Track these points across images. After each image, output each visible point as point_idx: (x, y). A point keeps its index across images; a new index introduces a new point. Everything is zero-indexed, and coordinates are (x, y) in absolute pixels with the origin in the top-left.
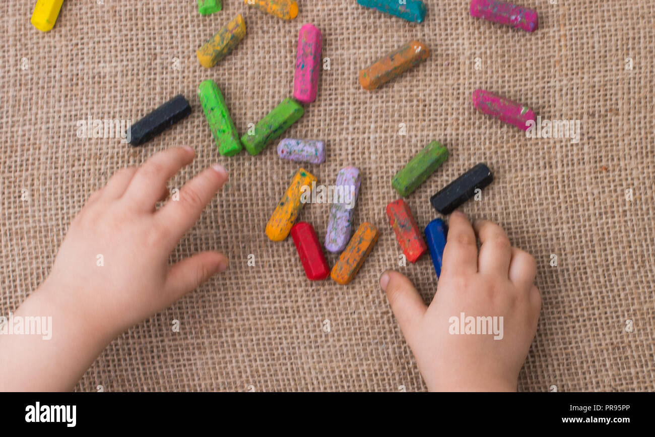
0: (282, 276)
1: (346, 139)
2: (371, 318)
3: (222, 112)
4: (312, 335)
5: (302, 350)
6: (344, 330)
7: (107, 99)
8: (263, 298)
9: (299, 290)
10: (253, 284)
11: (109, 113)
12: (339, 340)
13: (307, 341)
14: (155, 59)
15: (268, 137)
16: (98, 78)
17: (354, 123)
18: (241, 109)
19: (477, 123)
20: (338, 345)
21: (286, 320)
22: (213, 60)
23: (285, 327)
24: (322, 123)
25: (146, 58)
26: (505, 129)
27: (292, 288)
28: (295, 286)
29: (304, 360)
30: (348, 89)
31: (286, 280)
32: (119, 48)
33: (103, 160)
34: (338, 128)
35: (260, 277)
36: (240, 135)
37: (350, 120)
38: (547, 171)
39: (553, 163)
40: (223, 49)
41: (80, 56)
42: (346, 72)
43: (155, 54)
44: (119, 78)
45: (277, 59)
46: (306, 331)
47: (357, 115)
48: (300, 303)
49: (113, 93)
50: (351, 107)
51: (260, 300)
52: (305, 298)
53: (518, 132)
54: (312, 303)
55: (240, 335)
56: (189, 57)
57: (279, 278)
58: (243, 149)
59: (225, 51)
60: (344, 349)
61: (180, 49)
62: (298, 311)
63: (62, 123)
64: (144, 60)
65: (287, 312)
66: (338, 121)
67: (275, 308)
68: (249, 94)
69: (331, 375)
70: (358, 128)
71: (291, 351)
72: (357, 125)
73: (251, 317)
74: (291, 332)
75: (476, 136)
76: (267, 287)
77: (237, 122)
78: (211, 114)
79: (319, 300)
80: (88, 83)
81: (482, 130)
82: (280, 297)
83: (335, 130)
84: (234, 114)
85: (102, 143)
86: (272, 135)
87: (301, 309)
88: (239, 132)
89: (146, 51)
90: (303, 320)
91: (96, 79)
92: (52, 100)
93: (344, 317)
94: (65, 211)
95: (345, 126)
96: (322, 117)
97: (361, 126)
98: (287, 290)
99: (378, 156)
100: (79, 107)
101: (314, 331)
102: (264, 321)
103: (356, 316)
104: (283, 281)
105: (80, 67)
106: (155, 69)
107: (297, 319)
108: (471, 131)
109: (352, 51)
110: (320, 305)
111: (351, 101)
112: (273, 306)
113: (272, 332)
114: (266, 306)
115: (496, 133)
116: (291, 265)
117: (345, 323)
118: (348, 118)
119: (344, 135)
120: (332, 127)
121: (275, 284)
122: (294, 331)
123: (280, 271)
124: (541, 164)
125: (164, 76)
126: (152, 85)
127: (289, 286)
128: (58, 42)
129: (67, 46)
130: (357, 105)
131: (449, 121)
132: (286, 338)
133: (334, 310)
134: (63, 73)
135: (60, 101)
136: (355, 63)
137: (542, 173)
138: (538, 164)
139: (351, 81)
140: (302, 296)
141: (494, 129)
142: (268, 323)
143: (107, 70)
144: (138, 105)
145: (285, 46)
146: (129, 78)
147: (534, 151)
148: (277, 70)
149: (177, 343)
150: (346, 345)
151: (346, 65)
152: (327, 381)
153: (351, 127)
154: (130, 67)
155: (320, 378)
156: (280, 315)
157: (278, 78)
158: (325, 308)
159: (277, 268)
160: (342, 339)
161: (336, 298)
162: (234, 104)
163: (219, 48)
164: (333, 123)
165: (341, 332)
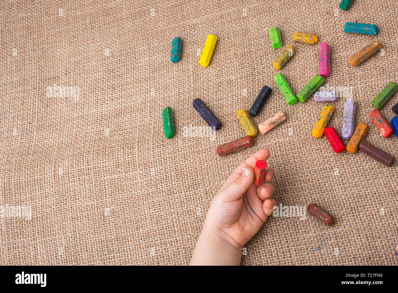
0: (322, 154)
2: (369, 167)
3: (286, 85)
4: (340, 179)
5: (336, 186)
6: (356, 174)
8: (314, 165)
9: (331, 159)
11: (235, 95)
12: (354, 180)
14: (255, 70)
15: (309, 92)
17: (350, 82)
18: (295, 85)
20: (354, 182)
21: (327, 173)
22: (280, 65)
23: (326, 177)
24: (334, 85)
25: (250, 70)
27: (328, 159)
28: (329, 157)
29: (337, 191)
31: (324, 155)
32: (238, 68)
34: (342, 85)
35: (312, 156)
36: (296, 95)
37: (348, 81)
40: (284, 59)
41: (221, 74)
42: (343, 62)
43: (254, 68)
44: (239, 80)
45: (310, 62)
46: (337, 177)
47: (351, 79)
48: (332, 165)
49: (237, 87)
50: (347, 76)
51: (313, 166)
52: (335, 163)
54: (338, 164)
55: (304, 183)
56: (270, 67)
58: (298, 100)
59: (286, 60)
61: (265, 65)
62: (332, 169)
63: (215, 103)
64: (249, 71)
66: (342, 83)
67: (320, 169)
68: (299, 78)
71: (331, 187)
73: (309, 174)
74: (329, 179)
76: (315, 160)
77: (294, 90)
78: (281, 87)
79: (342, 162)
80: (225, 85)
82: (322, 164)
84: (293, 87)
85: (233, 108)
86: (311, 91)
88: (295, 93)
89: (250, 67)
91: (229, 82)
92: (210, 94)
93: (355, 169)
95: (345, 84)
96: (334, 82)
97: (353, 83)
98: (325, 160)
99: (363, 95)
100: (222, 95)
101: (341, 177)
102: (315, 176)
103: (361, 167)
105: (222, 79)
106: (255, 74)
109: (345, 53)
110: (343, 165)
112: (319, 168)
113: (320, 180)
114: (316, 168)
116: (326, 149)
117: (356, 171)
118: (346, 81)
121: (319, 158)
122: (331, 178)
123: (321, 152)
125: (259, 76)
126: (254, 81)
127: (326, 158)
128: (212, 71)
129: (215, 71)
130: (350, 75)
132: (327, 182)
133: (349, 166)
134: (214, 82)
135: (213, 94)
136: (347, 57)
139: (346, 65)
140: (333, 162)
142: (317, 176)
143: (234, 77)
144: (248, 90)
145: (313, 56)
146: (243, 79)
150: (358, 182)
151: (343, 59)
153: (348, 84)
155: (346, 199)
156: (323, 171)
157: (311, 70)
158: (345, 166)
159: (319, 151)
161: (350, 160)
162: (292, 83)
163: (282, 59)
164: (339, 84)
165: (355, 176)
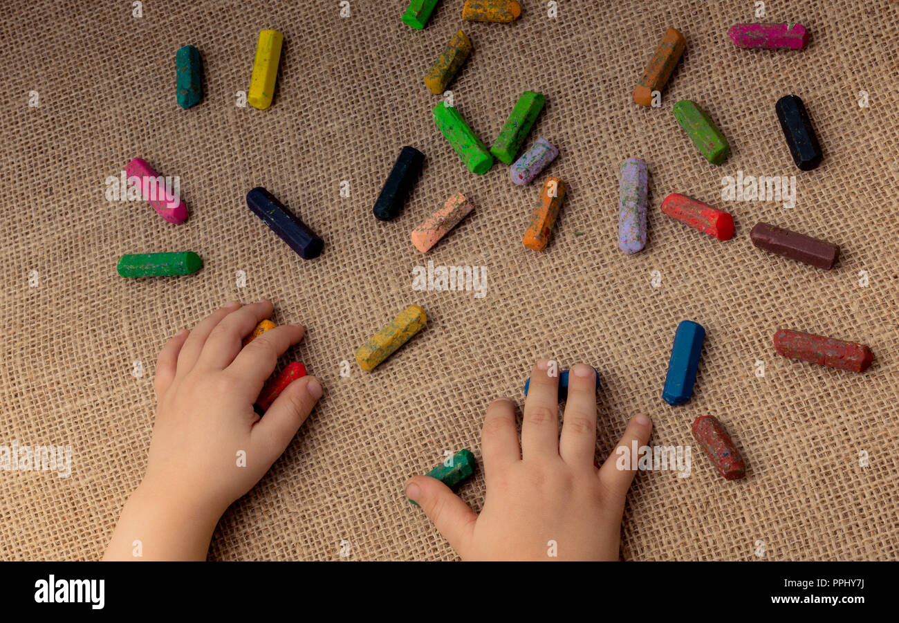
0: (569, 278)
1: (604, 120)
2: (681, 294)
3: (462, 129)
4: (619, 330)
5: (612, 349)
6: (653, 314)
7: (342, 156)
8: (554, 307)
9: (591, 287)
10: (538, 296)
11: (346, 168)
12: (651, 327)
13: (615, 338)
14: (384, 103)
15: (517, 135)
16: (329, 138)
17: (609, 101)
18: (483, 124)
19: (744, 60)
20: (651, 332)
21: (585, 322)
22: (443, 82)
23: (586, 330)
24: (573, 112)
25: (374, 104)
26: (777, 57)
27: (583, 287)
28: (586, 284)
29: (617, 359)
30: (594, 69)
31: (574, 281)
32: (344, 103)
33: (350, 217)
34: (592, 111)
35: (544, 287)
36: (488, 149)
37: (604, 99)
38: (837, 84)
39: (842, 75)
40: (450, 68)
41: (306, 123)
42: (588, 55)
43: (382, 99)
44: (350, 132)
45: (511, 64)
46: (610, 327)
47: (610, 92)
48: (596, 301)
49: (347, 148)
50: (602, 87)
51: (551, 310)
52: (599, 294)
53: (793, 55)
54: (609, 296)
55: (538, 353)
56: (418, 91)
57: (566, 281)
58: (495, 161)
59: (454, 69)
60: (660, 334)
61: (407, 87)
62: (596, 309)
63: (300, 193)
64: (372, 107)
65: (584, 313)
66: (591, 104)
67: (570, 313)
68: (489, 107)
69: (652, 367)
70: (615, 105)
71: (600, 353)
72: (612, 102)
73: (545, 331)
74: (594, 334)
75: (747, 74)
76: (554, 294)
77: (483, 138)
78: (451, 134)
79: (617, 291)
80: (319, 147)
81: (752, 66)
82: (572, 301)
83: (589, 114)
84: (478, 131)
86: (521, 133)
87: (599, 306)
88: (487, 148)
89: (373, 98)
90: (604, 316)
91: (327, 140)
92: (285, 173)
93: (649, 301)
94: (320, 279)
95: (599, 107)
96: (573, 106)
97: (616, 102)
98: (578, 291)
99: (644, 126)
100: (314, 172)
101: (620, 325)
102: (560, 331)
103: (662, 297)
104: (571, 283)
105: (308, 133)
106: (385, 112)
107: (597, 318)
108: (740, 70)
109: (588, 32)
110: (620, 296)
111: (600, 80)
112: (566, 312)
113: (573, 339)
114: (559, 313)
115: (768, 63)
116: (576, 264)
117: (652, 307)
118: (601, 98)
119: (601, 116)
120: (586, 112)
121: (563, 288)
122: (597, 331)
123: (565, 273)
124: (828, 79)
125: (397, 116)
126: (386, 129)
127: (579, 286)
128: (281, 116)
129: (291, 117)
130: (608, 83)
131: (713, 68)
132: (591, 342)
133: (635, 297)
134: (292, 144)
135: (293, 172)
137: (832, 88)
138: (825, 80)
139: (595, 60)
140: (596, 293)
141: (765, 61)
142: (566, 331)
143: (337, 127)
144: (374, 152)
146: (361, 128)
147: (816, 70)
148: (514, 74)
149: (468, 378)
150: (661, 330)
151: (586, 48)
152: (649, 374)
153: (606, 107)
154: (359, 118)
155: (640, 373)
156: (577, 319)
157: (516, 82)
158: (625, 298)
159: (561, 271)
160: (654, 324)
161: (634, 284)
162: (476, 121)
163: (445, 67)
164: (585, 108)
165: (651, 318)
